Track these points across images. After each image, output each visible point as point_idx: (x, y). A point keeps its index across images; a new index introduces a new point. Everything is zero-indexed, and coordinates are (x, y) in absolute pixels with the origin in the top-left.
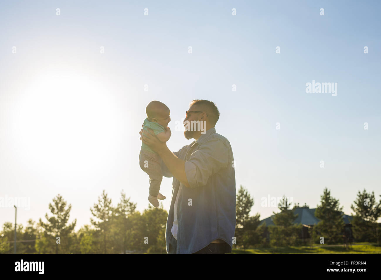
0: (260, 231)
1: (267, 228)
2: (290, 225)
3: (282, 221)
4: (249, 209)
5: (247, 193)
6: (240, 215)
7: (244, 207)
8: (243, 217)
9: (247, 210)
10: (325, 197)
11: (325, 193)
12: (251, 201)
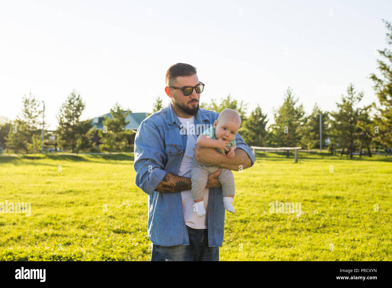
0: (91, 135)
1: (97, 132)
2: (121, 130)
3: (112, 126)
4: (80, 112)
5: (79, 96)
6: (70, 118)
7: (75, 110)
8: (74, 120)
9: (79, 114)
10: (157, 105)
11: (157, 101)
12: (83, 104)
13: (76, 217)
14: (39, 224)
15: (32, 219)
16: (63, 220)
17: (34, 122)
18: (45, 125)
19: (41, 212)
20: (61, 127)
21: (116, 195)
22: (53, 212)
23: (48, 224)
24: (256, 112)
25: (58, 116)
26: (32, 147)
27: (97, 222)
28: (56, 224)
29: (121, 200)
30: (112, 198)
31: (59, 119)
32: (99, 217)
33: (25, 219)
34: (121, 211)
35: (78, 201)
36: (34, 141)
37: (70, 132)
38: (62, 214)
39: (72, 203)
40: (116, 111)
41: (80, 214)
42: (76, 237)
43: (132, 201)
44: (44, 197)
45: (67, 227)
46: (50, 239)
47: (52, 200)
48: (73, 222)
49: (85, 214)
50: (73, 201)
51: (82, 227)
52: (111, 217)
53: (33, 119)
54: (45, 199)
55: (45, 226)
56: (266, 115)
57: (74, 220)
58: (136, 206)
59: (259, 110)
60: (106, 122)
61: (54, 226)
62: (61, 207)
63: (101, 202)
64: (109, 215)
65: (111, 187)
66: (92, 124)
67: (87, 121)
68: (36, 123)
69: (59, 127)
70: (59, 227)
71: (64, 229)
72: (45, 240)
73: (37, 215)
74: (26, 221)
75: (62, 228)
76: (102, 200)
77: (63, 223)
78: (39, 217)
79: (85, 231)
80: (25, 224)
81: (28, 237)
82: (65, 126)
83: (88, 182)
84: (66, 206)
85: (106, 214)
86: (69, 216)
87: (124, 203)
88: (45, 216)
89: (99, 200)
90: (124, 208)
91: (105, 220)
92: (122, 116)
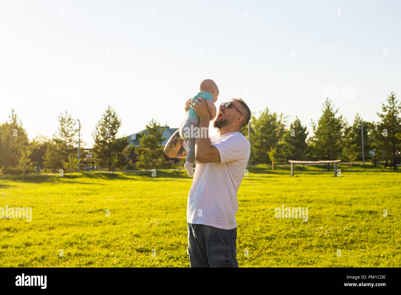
0: (127, 152)
1: (134, 149)
2: (157, 147)
3: (148, 143)
4: (116, 130)
5: (114, 113)
7: (111, 128)
8: (110, 138)
9: (114, 131)
12: (119, 122)
13: (102, 237)
14: (64, 244)
15: (58, 239)
16: (89, 239)
17: (70, 141)
18: (81, 144)
19: (69, 232)
20: (97, 145)
21: (146, 213)
22: (80, 231)
23: (73, 243)
24: (295, 125)
25: (94, 134)
26: (68, 166)
27: (122, 241)
28: (81, 243)
29: (149, 219)
30: (141, 216)
31: (95, 137)
32: (125, 236)
33: (51, 239)
34: (147, 229)
35: (106, 220)
36: (70, 160)
37: (106, 150)
38: (88, 233)
39: (101, 222)
40: (152, 127)
41: (106, 233)
42: (98, 257)
43: (160, 219)
44: (74, 216)
45: (91, 246)
46: (73, 259)
47: (81, 220)
48: (98, 242)
49: (111, 233)
50: (101, 220)
51: (106, 247)
52: (136, 236)
53: (70, 138)
54: (74, 218)
55: (70, 246)
56: (306, 128)
57: (99, 239)
58: (163, 224)
59: (298, 123)
60: (142, 139)
61: (78, 246)
62: (89, 227)
63: (129, 220)
64: (134, 233)
65: (141, 205)
66: (128, 141)
67: (123, 138)
68: (72, 142)
69: (95, 145)
70: (83, 246)
71: (88, 249)
72: (68, 260)
73: (64, 235)
74: (52, 241)
75: (86, 247)
76: (131, 219)
77: (88, 243)
78: (65, 236)
79: (108, 251)
80: (51, 244)
81: (51, 257)
82: (101, 144)
83: (119, 200)
84: (94, 225)
85: (131, 233)
86: (95, 236)
87: (151, 222)
88: (71, 236)
89: (128, 219)
90: (151, 227)
91: (130, 239)
92: (158, 132)
